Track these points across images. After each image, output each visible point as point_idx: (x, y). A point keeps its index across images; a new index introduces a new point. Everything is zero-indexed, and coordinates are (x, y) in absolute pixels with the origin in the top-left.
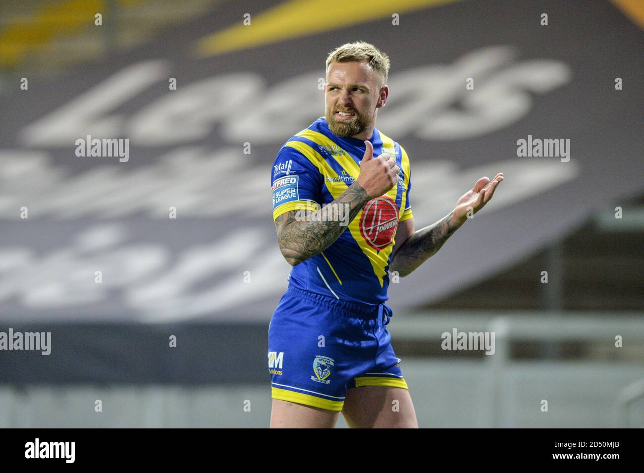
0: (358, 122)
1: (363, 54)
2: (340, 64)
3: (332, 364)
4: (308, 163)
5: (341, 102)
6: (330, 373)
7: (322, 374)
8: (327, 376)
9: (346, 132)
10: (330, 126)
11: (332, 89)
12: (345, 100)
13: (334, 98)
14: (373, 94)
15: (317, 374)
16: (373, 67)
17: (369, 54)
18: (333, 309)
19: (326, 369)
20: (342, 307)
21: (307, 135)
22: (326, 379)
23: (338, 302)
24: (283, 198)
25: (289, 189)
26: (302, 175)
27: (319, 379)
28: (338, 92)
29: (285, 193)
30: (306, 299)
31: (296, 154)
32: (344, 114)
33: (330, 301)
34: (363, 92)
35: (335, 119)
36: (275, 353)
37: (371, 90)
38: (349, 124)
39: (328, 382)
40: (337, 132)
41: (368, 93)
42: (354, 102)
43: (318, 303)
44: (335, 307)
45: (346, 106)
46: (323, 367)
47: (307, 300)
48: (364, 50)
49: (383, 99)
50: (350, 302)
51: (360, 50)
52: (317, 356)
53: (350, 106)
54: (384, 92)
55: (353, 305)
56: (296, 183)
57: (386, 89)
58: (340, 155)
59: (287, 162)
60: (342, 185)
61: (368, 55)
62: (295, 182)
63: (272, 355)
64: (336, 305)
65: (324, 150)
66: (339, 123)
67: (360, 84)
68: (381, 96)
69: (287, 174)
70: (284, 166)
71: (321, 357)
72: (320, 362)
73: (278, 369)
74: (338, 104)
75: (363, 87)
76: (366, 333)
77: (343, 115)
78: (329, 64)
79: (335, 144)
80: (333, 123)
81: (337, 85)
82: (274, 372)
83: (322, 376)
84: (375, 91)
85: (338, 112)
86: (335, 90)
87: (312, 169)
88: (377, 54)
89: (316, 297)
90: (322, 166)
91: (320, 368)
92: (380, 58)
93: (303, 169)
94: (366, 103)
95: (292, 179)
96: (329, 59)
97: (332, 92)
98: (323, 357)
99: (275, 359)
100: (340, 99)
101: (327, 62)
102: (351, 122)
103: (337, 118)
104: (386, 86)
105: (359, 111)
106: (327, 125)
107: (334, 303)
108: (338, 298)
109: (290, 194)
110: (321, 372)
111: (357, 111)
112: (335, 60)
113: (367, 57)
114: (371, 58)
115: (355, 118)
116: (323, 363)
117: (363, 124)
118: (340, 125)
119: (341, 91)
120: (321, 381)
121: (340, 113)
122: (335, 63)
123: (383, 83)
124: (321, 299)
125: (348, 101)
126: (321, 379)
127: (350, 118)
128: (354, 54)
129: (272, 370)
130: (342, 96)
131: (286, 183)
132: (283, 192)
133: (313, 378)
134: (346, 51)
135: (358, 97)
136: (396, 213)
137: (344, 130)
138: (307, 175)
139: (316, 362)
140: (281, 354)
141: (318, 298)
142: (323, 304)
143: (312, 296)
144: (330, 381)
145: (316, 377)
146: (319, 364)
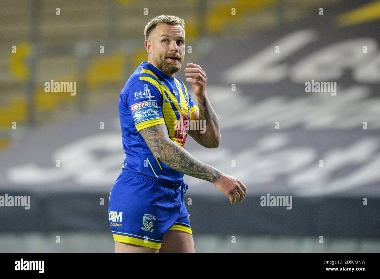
3: (155, 219)
6: (153, 225)
7: (148, 226)
8: (151, 227)
15: (145, 226)
18: (155, 184)
19: (151, 223)
20: (160, 183)
22: (151, 229)
23: (158, 180)
27: (147, 229)
36: (116, 212)
39: (152, 231)
44: (156, 183)
46: (149, 221)
47: (138, 178)
52: (145, 214)
64: (157, 181)
71: (148, 214)
72: (146, 218)
73: (119, 223)
82: (117, 225)
83: (148, 227)
89: (144, 177)
91: (147, 222)
98: (149, 215)
99: (117, 217)
108: (158, 178)
110: (147, 225)
116: (149, 219)
120: (148, 230)
124: (147, 178)
126: (148, 228)
133: (142, 228)
139: (144, 218)
140: (121, 214)
141: (145, 177)
142: (149, 181)
143: (141, 175)
144: (153, 230)
145: (144, 227)
146: (146, 219)
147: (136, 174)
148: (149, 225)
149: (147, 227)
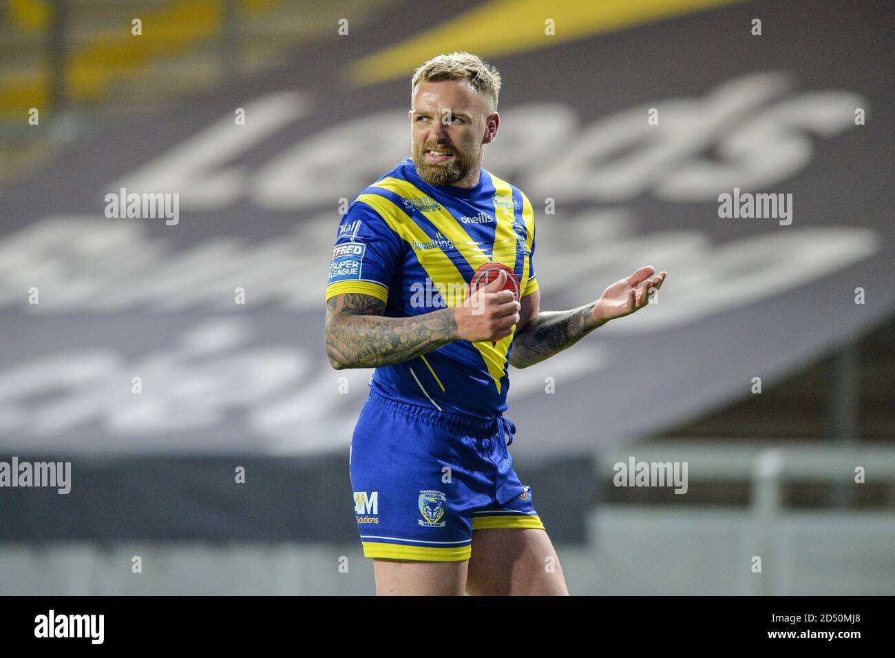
0: (458, 164)
1: (462, 69)
2: (430, 84)
3: (443, 499)
4: (383, 227)
5: (433, 137)
6: (443, 513)
7: (432, 514)
8: (440, 517)
9: (442, 177)
10: (418, 171)
11: (420, 119)
12: (438, 134)
13: (422, 132)
14: (476, 124)
15: (425, 516)
16: (477, 87)
17: (471, 68)
18: (434, 424)
19: (437, 508)
20: (446, 421)
21: (387, 185)
22: (440, 521)
23: (440, 414)
24: (340, 273)
25: (350, 261)
26: (373, 244)
27: (430, 522)
28: (428, 123)
29: (344, 267)
30: (395, 412)
31: (368, 213)
32: (437, 153)
33: (429, 414)
34: (463, 122)
35: (426, 162)
36: (365, 493)
37: (474, 120)
38: (446, 168)
39: (443, 524)
40: (429, 179)
41: (471, 123)
42: (450, 136)
43: (413, 418)
44: (436, 422)
45: (440, 142)
46: (432, 506)
47: (397, 414)
48: (463, 64)
49: (492, 131)
50: (456, 415)
51: (457, 64)
52: (421, 492)
53: (445, 141)
54: (493, 121)
55: (460, 419)
56: (361, 255)
57: (496, 118)
58: (434, 210)
59: (355, 222)
60: (438, 252)
61: (470, 71)
62: (359, 253)
63: (360, 497)
64: (438, 419)
65: (410, 204)
66: (431, 166)
67: (458, 111)
68: (489, 127)
69: (351, 239)
70: (349, 228)
71: (428, 491)
72: (427, 499)
74: (428, 140)
75: (463, 115)
76: (481, 456)
77: (435, 156)
78: (416, 84)
79: (426, 196)
80: (423, 167)
81: (427, 113)
83: (432, 518)
84: (480, 121)
85: (429, 152)
86: (425, 119)
87: (388, 235)
88: (482, 69)
89: (410, 409)
90: (405, 229)
91: (428, 507)
92: (486, 74)
93: (373, 235)
94: (467, 137)
96: (416, 76)
97: (420, 122)
98: (430, 491)
99: (365, 503)
100: (432, 132)
101: (413, 81)
102: (447, 165)
103: (428, 159)
104: (496, 112)
105: (459, 149)
106: (415, 170)
107: (434, 416)
108: (440, 409)
109: (350, 269)
110: (430, 513)
111: (456, 149)
112: (423, 79)
113: (467, 73)
114: (474, 74)
115: (453, 159)
116: (432, 500)
117: (465, 166)
118: (433, 170)
119: (433, 122)
120: (433, 525)
121: (432, 153)
122: (423, 83)
123: (492, 108)
124: (417, 412)
125: (442, 136)
126: (432, 522)
127: (446, 159)
128: (449, 70)
130: (432, 129)
131: (347, 252)
132: (341, 265)
133: (421, 523)
134: (438, 66)
135: (456, 131)
136: (516, 286)
137: (439, 176)
138: (379, 244)
139: (422, 499)
140: (375, 495)
141: (412, 410)
142: (420, 418)
143: (403, 407)
144: (445, 522)
145: (425, 521)
146: (426, 501)
147: (394, 403)
148: (434, 515)
149: (429, 518)
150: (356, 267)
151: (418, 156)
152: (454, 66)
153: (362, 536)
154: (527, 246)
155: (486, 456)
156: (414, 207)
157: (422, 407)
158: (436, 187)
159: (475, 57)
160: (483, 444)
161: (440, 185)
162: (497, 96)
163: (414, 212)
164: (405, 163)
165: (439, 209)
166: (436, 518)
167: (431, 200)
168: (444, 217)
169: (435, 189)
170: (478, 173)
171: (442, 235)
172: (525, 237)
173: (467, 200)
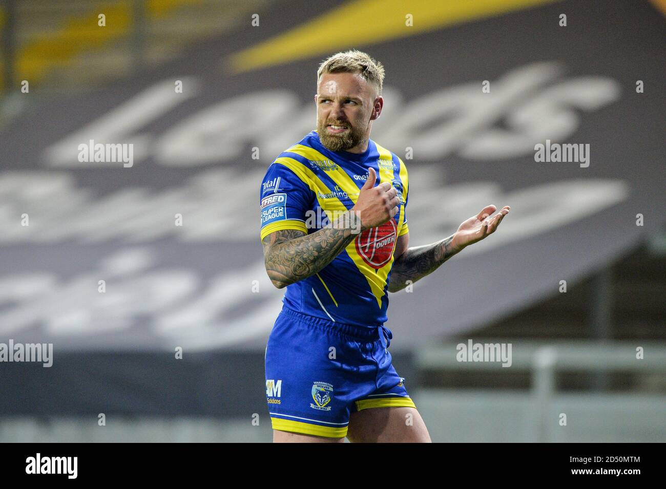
0: (351, 136)
1: (356, 64)
2: (331, 75)
3: (331, 389)
4: (297, 181)
5: (333, 115)
6: (330, 400)
7: (321, 401)
8: (327, 403)
9: (339, 145)
10: (321, 140)
11: (323, 101)
12: (337, 113)
13: (326, 111)
14: (366, 105)
15: (316, 401)
16: (367, 77)
17: (362, 63)
18: (328, 332)
19: (326, 396)
20: (338, 330)
21: (297, 150)
22: (326, 406)
23: (334, 324)
24: (270, 217)
25: (277, 207)
26: (291, 193)
27: (319, 406)
28: (330, 105)
29: (273, 212)
30: (300, 321)
31: (284, 171)
32: (336, 127)
33: (325, 324)
34: (356, 104)
35: (327, 133)
36: (273, 381)
37: (364, 102)
38: (342, 138)
39: (329, 409)
40: (328, 146)
41: (362, 105)
42: (347, 115)
43: (313, 326)
44: (330, 331)
45: (338, 119)
46: (322, 394)
47: (301, 323)
48: (356, 60)
49: (378, 111)
50: (346, 325)
51: (352, 60)
52: (315, 383)
53: (342, 119)
54: (379, 103)
55: (349, 328)
56: (284, 202)
57: (381, 101)
58: (333, 169)
59: (275, 179)
60: (336, 201)
61: (361, 65)
62: (282, 201)
63: (269, 383)
64: (332, 327)
65: (315, 165)
66: (331, 136)
67: (352, 96)
68: (376, 108)
69: (275, 192)
70: (272, 184)
71: (320, 383)
72: (319, 388)
74: (329, 117)
75: (356, 99)
76: (364, 356)
77: (335, 129)
78: (320, 74)
79: (327, 159)
80: (325, 136)
81: (329, 97)
82: (274, 401)
84: (369, 103)
85: (331, 125)
86: (327, 102)
87: (301, 186)
88: (371, 63)
89: (311, 319)
90: (313, 182)
91: (318, 394)
92: (374, 68)
93: (292, 187)
94: (359, 115)
95: (280, 197)
96: (320, 69)
97: (323, 104)
98: (321, 383)
99: (274, 388)
100: (332, 111)
101: (319, 72)
102: (343, 136)
103: (329, 131)
104: (381, 97)
105: (352, 124)
106: (319, 139)
107: (329, 326)
108: (333, 320)
109: (277, 213)
110: (320, 399)
111: (350, 124)
112: (326, 71)
113: (359, 67)
114: (365, 68)
115: (347, 132)
116: (322, 389)
117: (356, 137)
118: (332, 139)
119: (333, 103)
120: (321, 408)
121: (333, 127)
122: (326, 74)
123: (378, 93)
124: (316, 322)
125: (341, 114)
126: (321, 406)
127: (342, 131)
128: (346, 65)
129: (271, 400)
130: (334, 108)
131: (273, 201)
132: (270, 211)
133: (312, 406)
134: (338, 62)
135: (351, 110)
136: (394, 228)
137: (337, 144)
138: (296, 193)
139: (314, 388)
141: (313, 320)
142: (318, 327)
143: (306, 318)
144: (330, 407)
145: (315, 404)
146: (318, 390)
147: (299, 314)
148: (323, 401)
149: (320, 403)
150: (281, 212)
151: (321, 128)
152: (349, 62)
153: (270, 413)
154: (402, 197)
155: (369, 356)
156: (318, 166)
157: (320, 318)
158: (334, 152)
159: (365, 54)
160: (367, 347)
161: (337, 151)
162: (382, 84)
163: (318, 171)
164: (311, 134)
165: (337, 169)
166: (324, 403)
167: (331, 162)
168: (340, 175)
169: (334, 154)
170: (367, 142)
171: (339, 188)
172: (402, 191)
173: (358, 162)
